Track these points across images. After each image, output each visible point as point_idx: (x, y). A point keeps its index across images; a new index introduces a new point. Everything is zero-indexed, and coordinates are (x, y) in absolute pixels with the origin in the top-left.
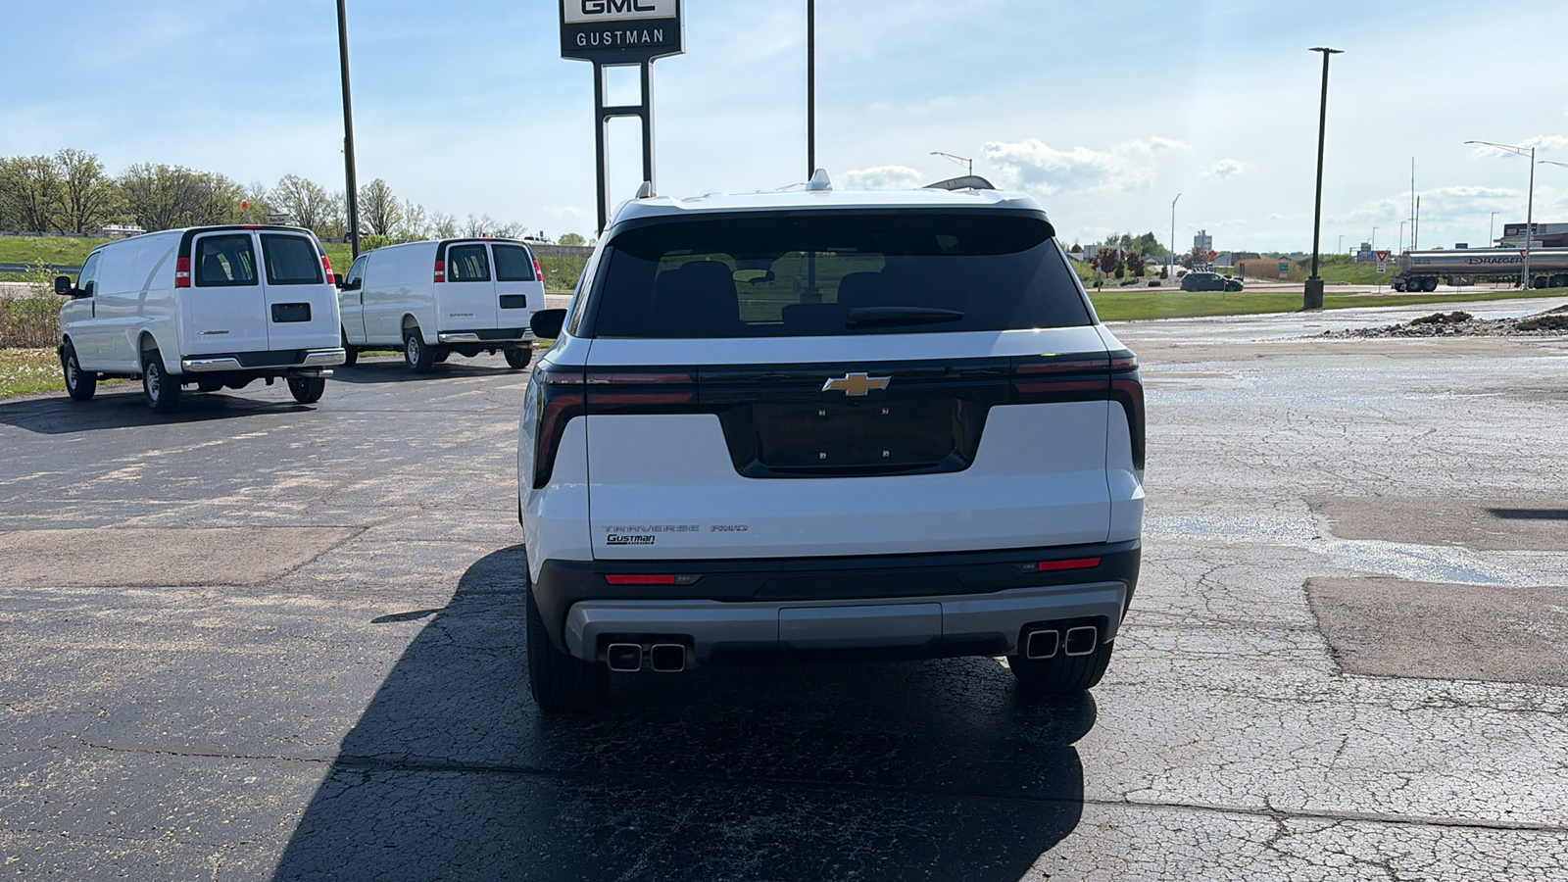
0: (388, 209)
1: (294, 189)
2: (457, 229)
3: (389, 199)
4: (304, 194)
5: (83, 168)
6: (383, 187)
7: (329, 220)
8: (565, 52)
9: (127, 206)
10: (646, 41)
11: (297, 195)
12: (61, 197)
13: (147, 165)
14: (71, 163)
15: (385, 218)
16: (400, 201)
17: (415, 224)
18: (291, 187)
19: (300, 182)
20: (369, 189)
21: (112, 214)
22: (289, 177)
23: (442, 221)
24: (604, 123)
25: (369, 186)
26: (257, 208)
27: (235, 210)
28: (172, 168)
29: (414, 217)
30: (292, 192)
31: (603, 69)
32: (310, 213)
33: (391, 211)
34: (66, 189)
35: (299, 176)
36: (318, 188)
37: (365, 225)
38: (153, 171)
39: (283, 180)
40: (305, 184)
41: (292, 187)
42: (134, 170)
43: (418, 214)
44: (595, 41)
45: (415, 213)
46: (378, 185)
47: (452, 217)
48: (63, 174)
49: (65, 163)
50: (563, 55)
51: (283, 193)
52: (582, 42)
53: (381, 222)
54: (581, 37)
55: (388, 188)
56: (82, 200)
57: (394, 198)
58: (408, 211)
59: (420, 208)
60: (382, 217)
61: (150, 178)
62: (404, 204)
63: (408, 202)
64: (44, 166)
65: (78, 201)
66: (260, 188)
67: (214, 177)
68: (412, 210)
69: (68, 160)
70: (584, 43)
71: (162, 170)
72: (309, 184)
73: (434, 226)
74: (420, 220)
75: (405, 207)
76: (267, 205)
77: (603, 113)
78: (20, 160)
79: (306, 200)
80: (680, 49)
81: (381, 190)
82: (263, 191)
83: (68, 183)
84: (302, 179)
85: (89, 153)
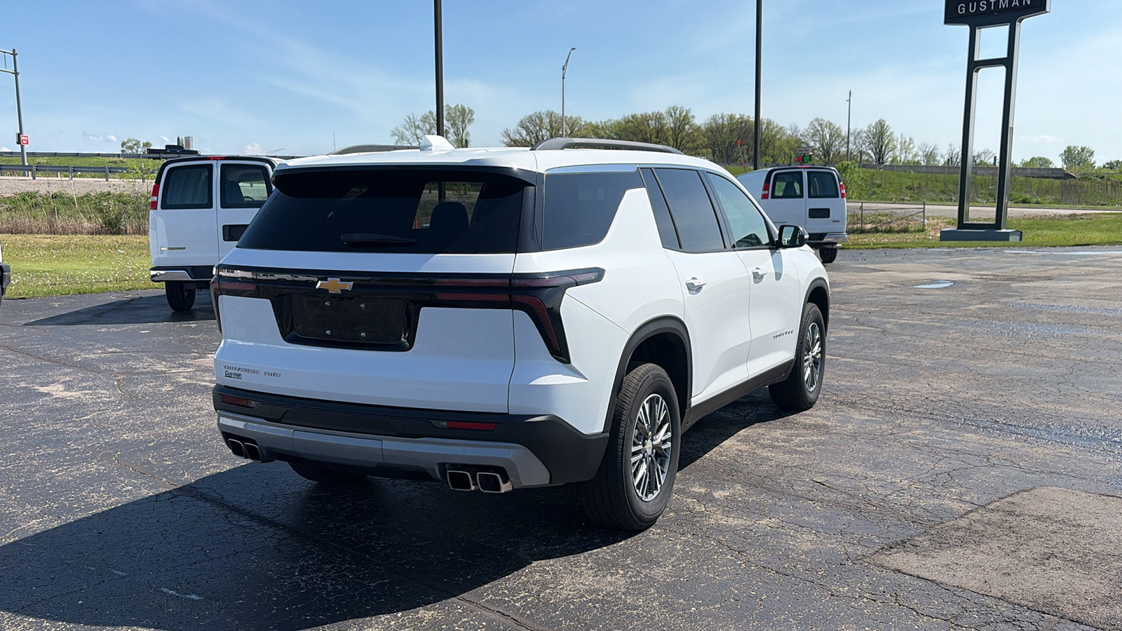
0: (886, 141)
1: (819, 128)
2: (939, 155)
3: (888, 134)
4: (827, 131)
5: (682, 118)
6: (884, 125)
7: (843, 149)
8: (948, 20)
9: (706, 143)
10: (1015, 5)
11: (821, 132)
12: (667, 138)
13: (723, 114)
14: (675, 114)
15: (884, 148)
16: (897, 135)
17: (906, 152)
18: (817, 126)
19: (825, 123)
20: (873, 127)
21: (697, 149)
22: (817, 120)
23: (927, 150)
24: (974, 73)
25: (874, 125)
26: (792, 142)
27: (777, 144)
28: (738, 116)
29: (906, 147)
30: (818, 131)
31: (977, 30)
32: (830, 145)
33: (888, 143)
34: (671, 133)
35: (824, 119)
36: (837, 126)
37: (868, 154)
38: (725, 119)
39: (812, 122)
40: (828, 124)
41: (819, 127)
42: (714, 118)
43: (909, 144)
44: (972, 9)
45: (907, 144)
46: (881, 124)
47: (935, 146)
48: (669, 123)
49: (671, 116)
50: (946, 22)
51: (812, 131)
52: (961, 11)
53: (880, 151)
54: (962, 7)
55: (888, 126)
56: (679, 140)
57: (892, 133)
58: (901, 143)
59: (911, 140)
60: (882, 147)
61: (723, 124)
62: (899, 137)
63: (902, 136)
64: (659, 118)
65: (677, 141)
66: (796, 128)
67: (765, 121)
68: (905, 142)
69: (673, 114)
70: (964, 12)
71: (731, 117)
72: (831, 124)
73: (921, 153)
74: (910, 149)
75: (900, 140)
76: (800, 140)
77: (974, 66)
78: (645, 115)
79: (828, 136)
80: (1045, 9)
81: (882, 127)
82: (798, 130)
83: (672, 128)
84: (826, 121)
85: (686, 108)
